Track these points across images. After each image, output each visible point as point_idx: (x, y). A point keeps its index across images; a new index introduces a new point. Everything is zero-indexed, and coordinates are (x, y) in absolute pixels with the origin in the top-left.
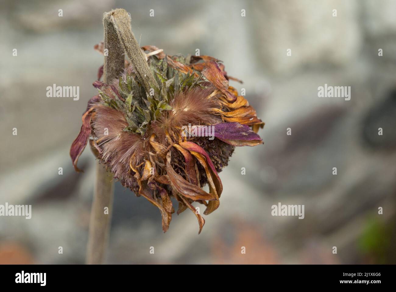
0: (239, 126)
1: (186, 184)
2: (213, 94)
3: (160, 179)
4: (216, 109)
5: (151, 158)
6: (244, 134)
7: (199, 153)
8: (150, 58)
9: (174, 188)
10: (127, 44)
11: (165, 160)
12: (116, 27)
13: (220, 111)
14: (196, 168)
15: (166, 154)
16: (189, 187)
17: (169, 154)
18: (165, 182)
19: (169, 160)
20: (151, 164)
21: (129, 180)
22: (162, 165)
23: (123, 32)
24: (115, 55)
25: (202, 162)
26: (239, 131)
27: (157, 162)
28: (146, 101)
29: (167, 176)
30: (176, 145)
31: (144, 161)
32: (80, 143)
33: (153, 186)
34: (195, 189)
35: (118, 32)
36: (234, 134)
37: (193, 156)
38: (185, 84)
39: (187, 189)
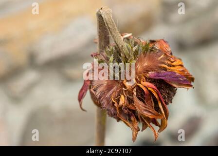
0: (177, 74)
1: (145, 107)
2: (162, 56)
3: (130, 106)
4: (163, 65)
5: (124, 92)
6: (181, 79)
7: (153, 89)
8: (124, 39)
9: (139, 111)
10: (110, 26)
11: (133, 93)
12: (103, 16)
13: (166, 66)
14: (152, 100)
15: (133, 90)
16: (148, 109)
17: (135, 89)
18: (133, 108)
19: (135, 93)
20: (125, 97)
21: (112, 110)
22: (131, 97)
23: (107, 19)
24: (103, 36)
25: (155, 94)
26: (177, 77)
27: (128, 95)
28: (120, 58)
29: (134, 104)
30: (139, 84)
31: (120, 95)
32: (83, 91)
33: (126, 111)
34: (151, 111)
35: (104, 19)
36: (175, 79)
37: (149, 91)
38: (144, 49)
39: (146, 111)
